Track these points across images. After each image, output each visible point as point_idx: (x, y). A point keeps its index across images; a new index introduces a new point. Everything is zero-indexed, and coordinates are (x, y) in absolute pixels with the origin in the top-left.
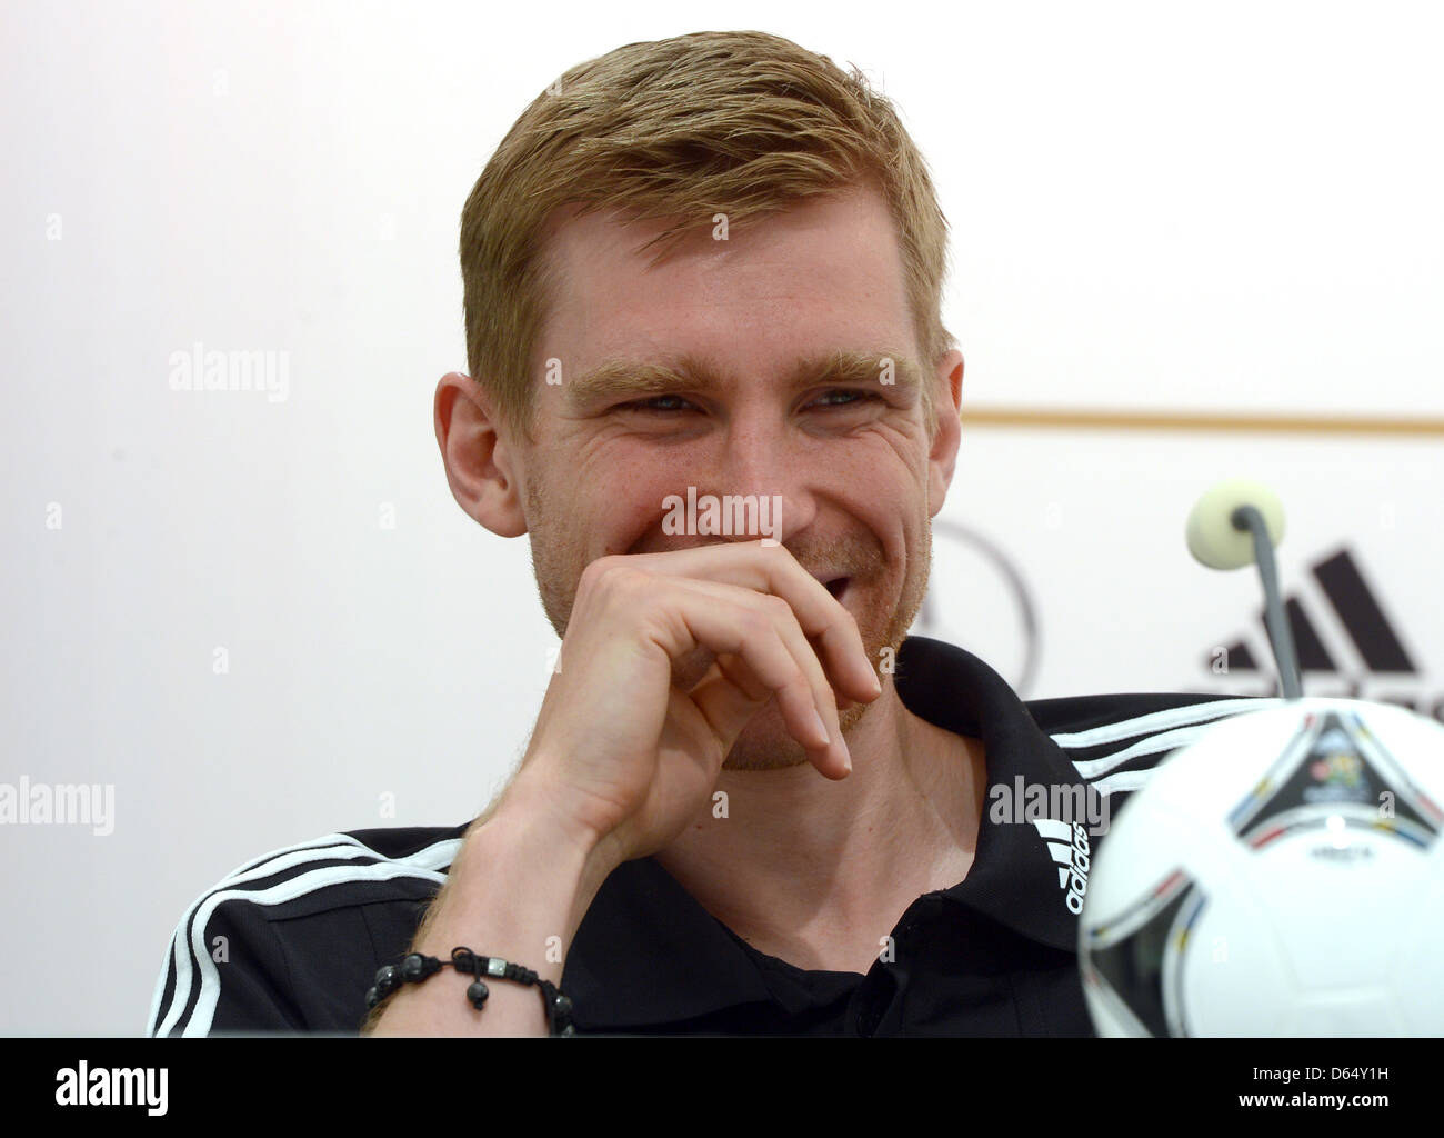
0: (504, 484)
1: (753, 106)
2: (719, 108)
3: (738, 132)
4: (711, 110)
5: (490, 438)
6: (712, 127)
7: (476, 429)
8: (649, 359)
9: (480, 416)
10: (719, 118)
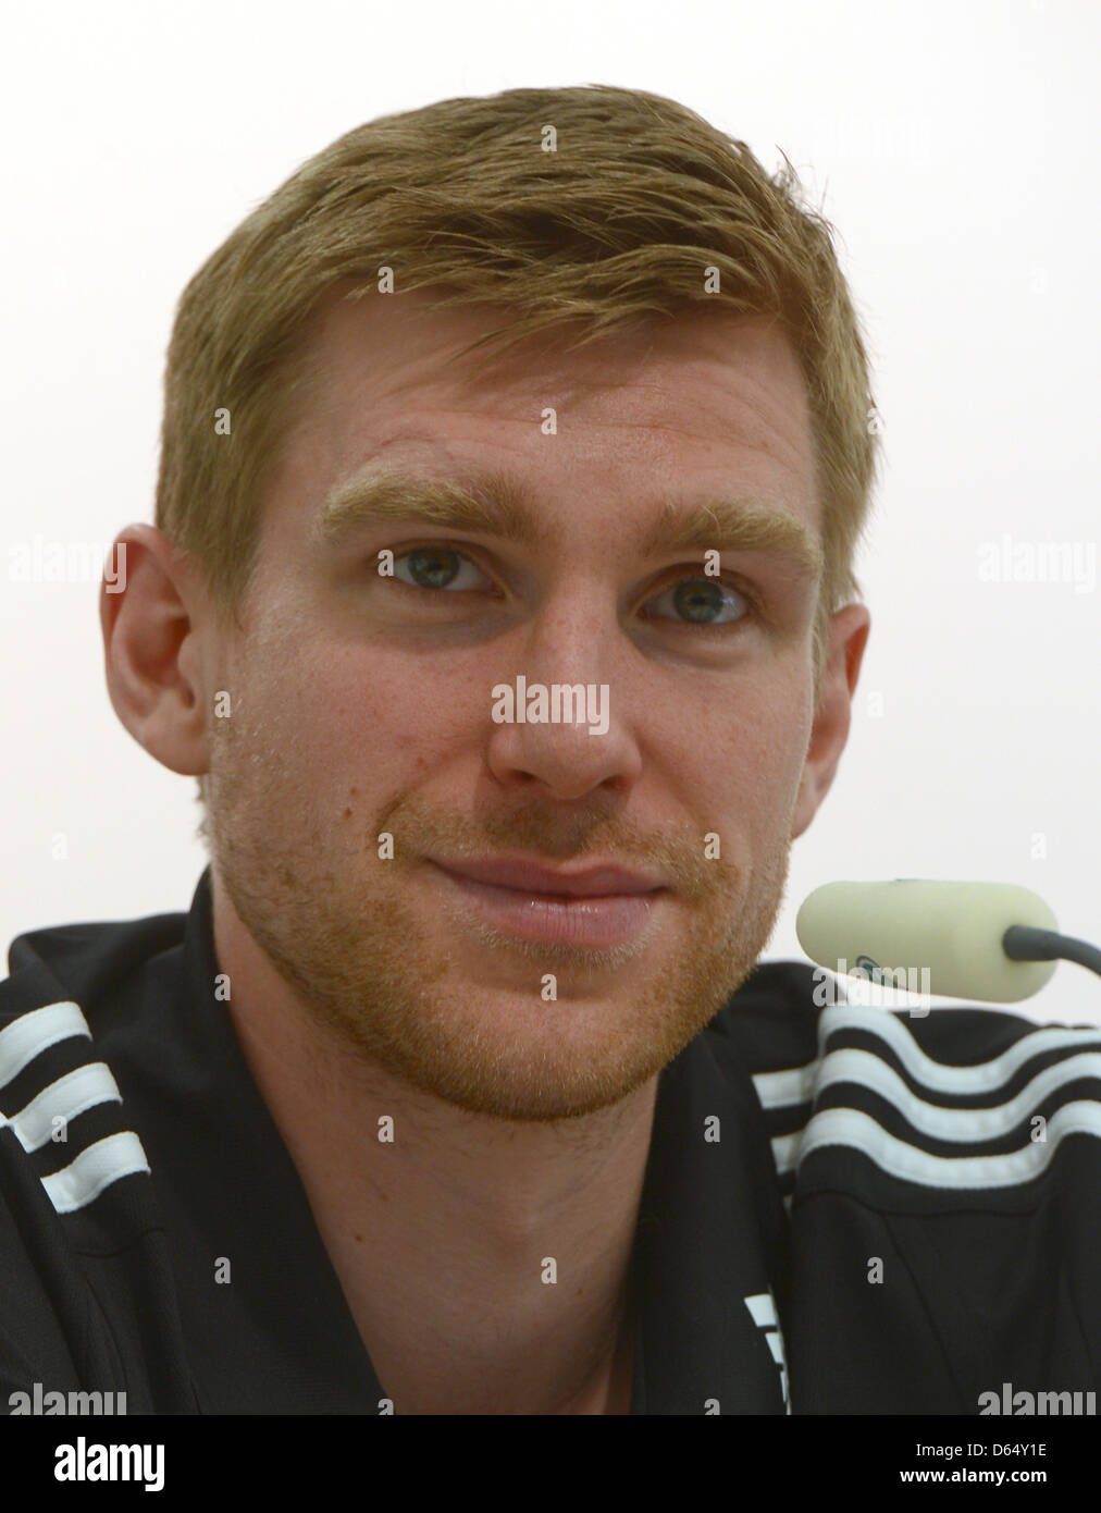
0: (189, 699)
1: (646, 180)
2: (597, 176)
3: (620, 212)
4: (585, 177)
5: (180, 628)
6: (585, 200)
7: (162, 611)
8: (438, 474)
9: (170, 594)
10: (596, 189)
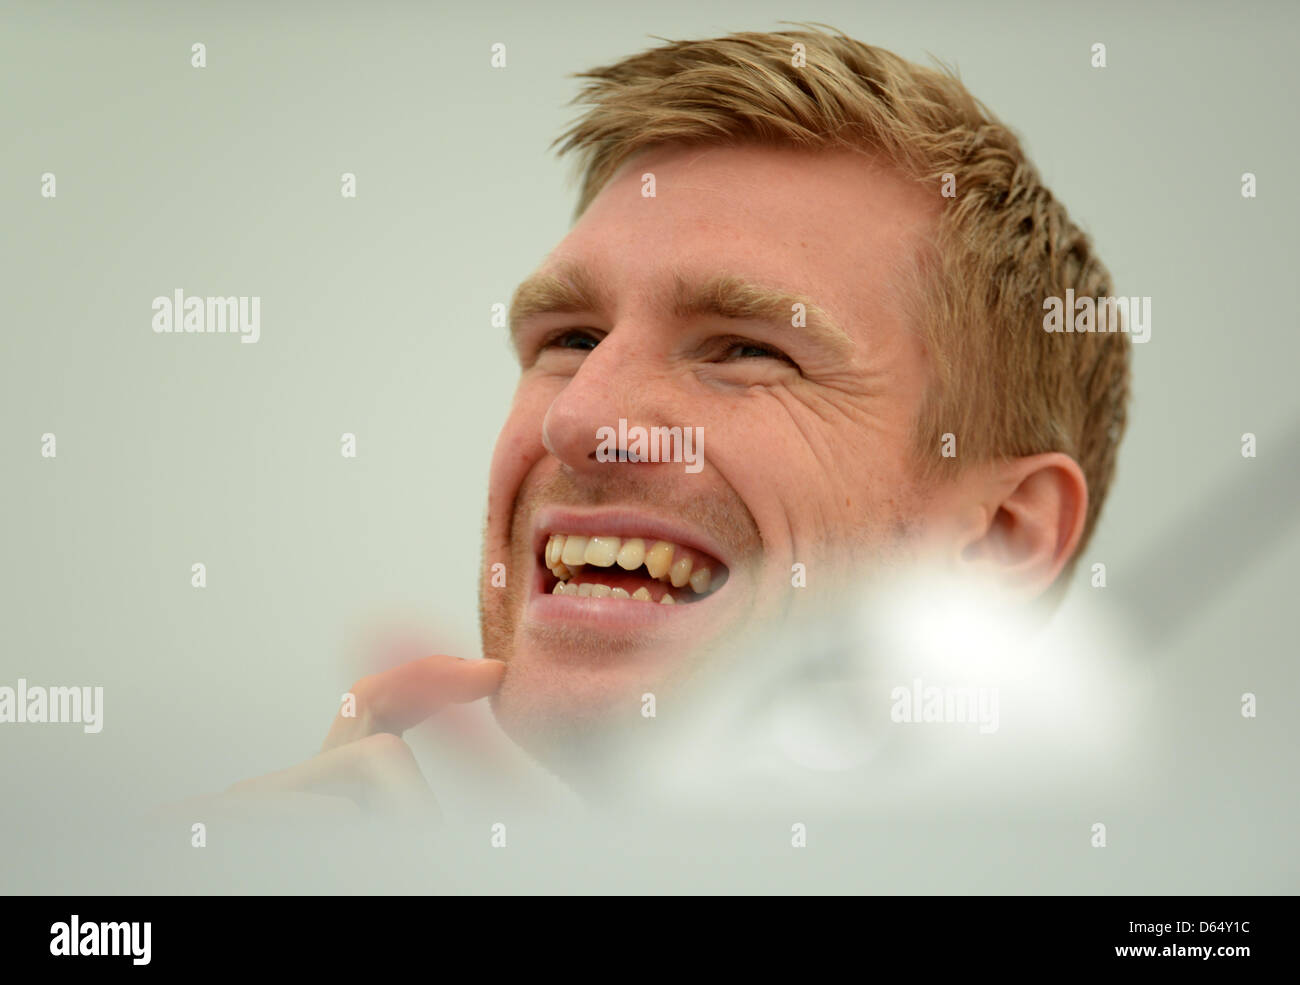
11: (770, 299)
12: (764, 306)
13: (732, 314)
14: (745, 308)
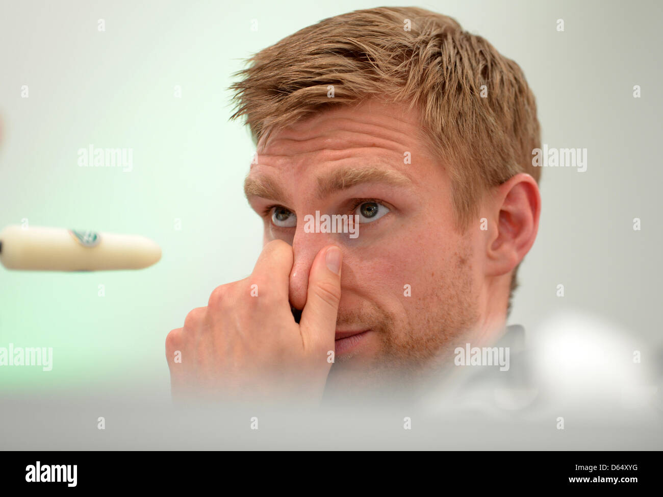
11: (367, 172)
12: (364, 176)
13: (348, 186)
14: (355, 180)
